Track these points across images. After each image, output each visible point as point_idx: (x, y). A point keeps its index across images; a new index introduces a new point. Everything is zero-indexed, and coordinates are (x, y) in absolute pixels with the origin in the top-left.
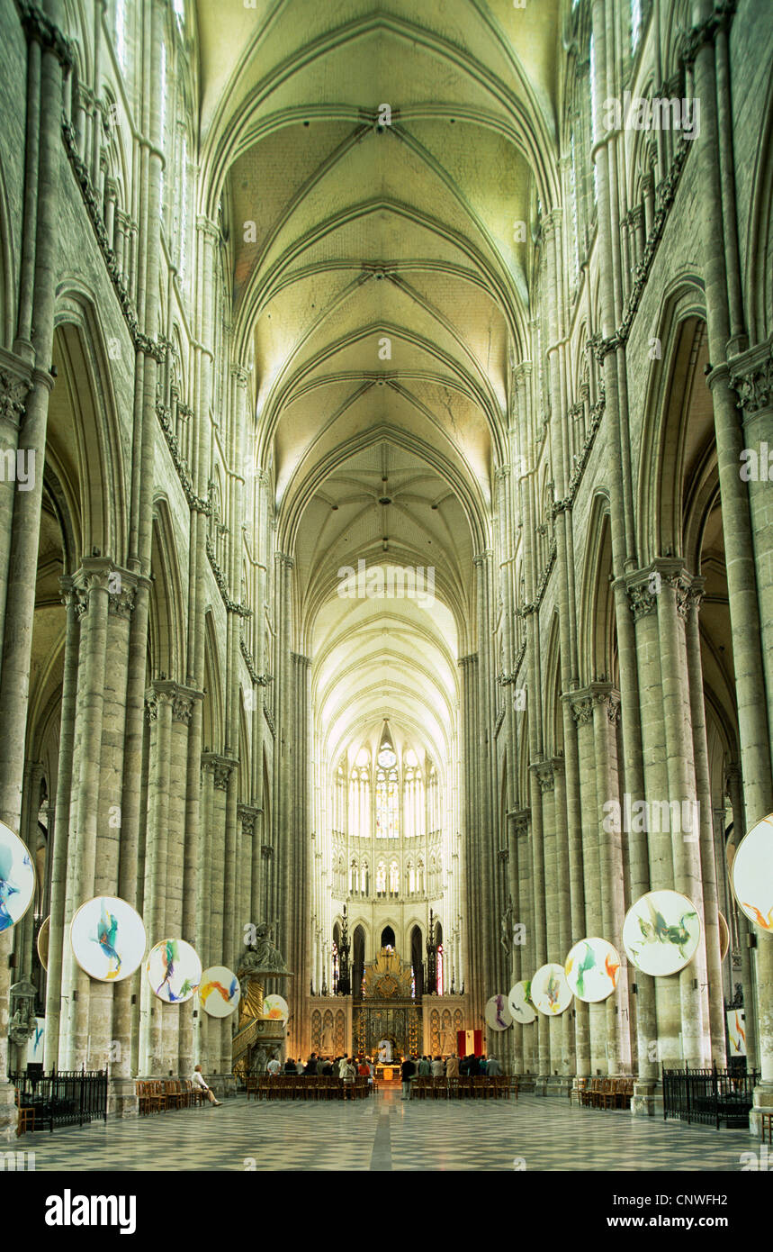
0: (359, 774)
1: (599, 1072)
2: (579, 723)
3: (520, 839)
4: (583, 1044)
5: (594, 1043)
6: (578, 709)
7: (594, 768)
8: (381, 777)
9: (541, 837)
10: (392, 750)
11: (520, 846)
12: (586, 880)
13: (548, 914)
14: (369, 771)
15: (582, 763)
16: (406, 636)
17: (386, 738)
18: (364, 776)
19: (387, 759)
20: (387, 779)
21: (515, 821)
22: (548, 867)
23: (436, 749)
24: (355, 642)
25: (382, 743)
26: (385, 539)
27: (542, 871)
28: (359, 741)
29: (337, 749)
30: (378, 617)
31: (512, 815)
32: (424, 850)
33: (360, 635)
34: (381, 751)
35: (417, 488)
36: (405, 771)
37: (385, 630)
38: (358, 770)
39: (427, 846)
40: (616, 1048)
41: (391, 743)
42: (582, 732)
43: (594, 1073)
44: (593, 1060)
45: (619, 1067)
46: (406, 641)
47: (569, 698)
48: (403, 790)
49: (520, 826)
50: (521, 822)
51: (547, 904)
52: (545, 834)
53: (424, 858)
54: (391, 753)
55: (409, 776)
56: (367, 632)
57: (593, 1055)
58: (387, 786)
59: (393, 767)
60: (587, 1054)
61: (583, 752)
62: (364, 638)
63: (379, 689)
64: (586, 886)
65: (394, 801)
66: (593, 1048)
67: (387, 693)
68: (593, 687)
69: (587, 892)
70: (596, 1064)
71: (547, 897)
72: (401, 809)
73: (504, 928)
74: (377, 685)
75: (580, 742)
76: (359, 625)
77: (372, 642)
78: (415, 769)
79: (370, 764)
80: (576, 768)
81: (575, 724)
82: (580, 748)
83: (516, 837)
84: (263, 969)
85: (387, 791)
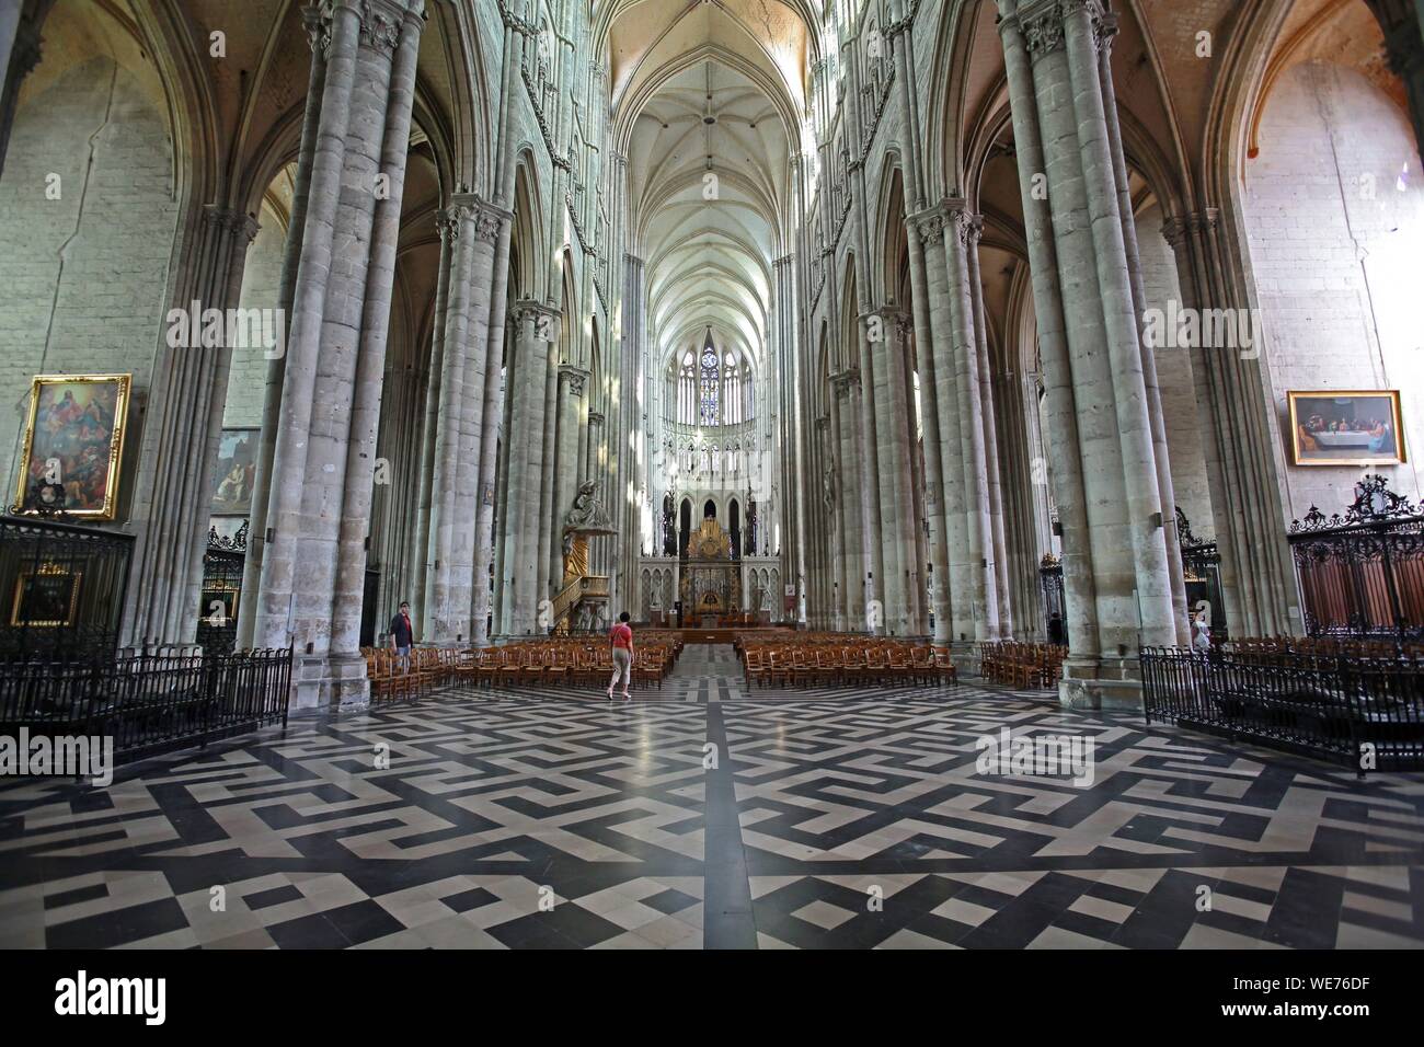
0: (686, 373)
1: (963, 636)
2: (927, 245)
3: (842, 401)
4: (943, 604)
5: (956, 602)
6: (926, 231)
7: (947, 292)
8: (705, 375)
9: (872, 388)
10: (714, 353)
11: (841, 407)
12: (941, 416)
13: (880, 466)
14: (694, 370)
15: (932, 288)
16: (726, 250)
17: (709, 343)
18: (690, 374)
19: (709, 360)
20: (709, 376)
21: (836, 384)
22: (880, 417)
23: (753, 355)
24: (683, 254)
25: (705, 348)
26: (710, 157)
27: (873, 422)
28: (687, 344)
29: (667, 349)
30: (703, 231)
31: (833, 378)
32: (740, 435)
33: (687, 247)
34: (704, 354)
35: (737, 109)
36: (725, 371)
37: (708, 244)
38: (686, 369)
39: (743, 432)
40: (984, 608)
41: (713, 347)
42: (931, 255)
43: (957, 637)
44: (956, 623)
45: (989, 630)
46: (726, 254)
47: (914, 220)
48: (724, 387)
49: (841, 387)
50: (842, 384)
51: (879, 456)
52: (876, 384)
53: (740, 442)
54: (712, 356)
55: (728, 374)
56: (692, 246)
57: (955, 617)
58: (710, 382)
59: (714, 367)
60: (947, 615)
61: (932, 275)
62: (691, 251)
63: (703, 299)
64: (941, 423)
65: (715, 396)
66: (955, 608)
67: (709, 302)
68: (944, 203)
69: (943, 429)
70: (959, 626)
71: (879, 448)
72: (722, 401)
73: (827, 487)
74: (701, 295)
75: (929, 266)
76: (686, 238)
77: (697, 255)
78: (733, 369)
79: (696, 364)
80: (925, 294)
81: (922, 247)
82: (928, 273)
83: (837, 398)
84: (586, 526)
85: (709, 387)
